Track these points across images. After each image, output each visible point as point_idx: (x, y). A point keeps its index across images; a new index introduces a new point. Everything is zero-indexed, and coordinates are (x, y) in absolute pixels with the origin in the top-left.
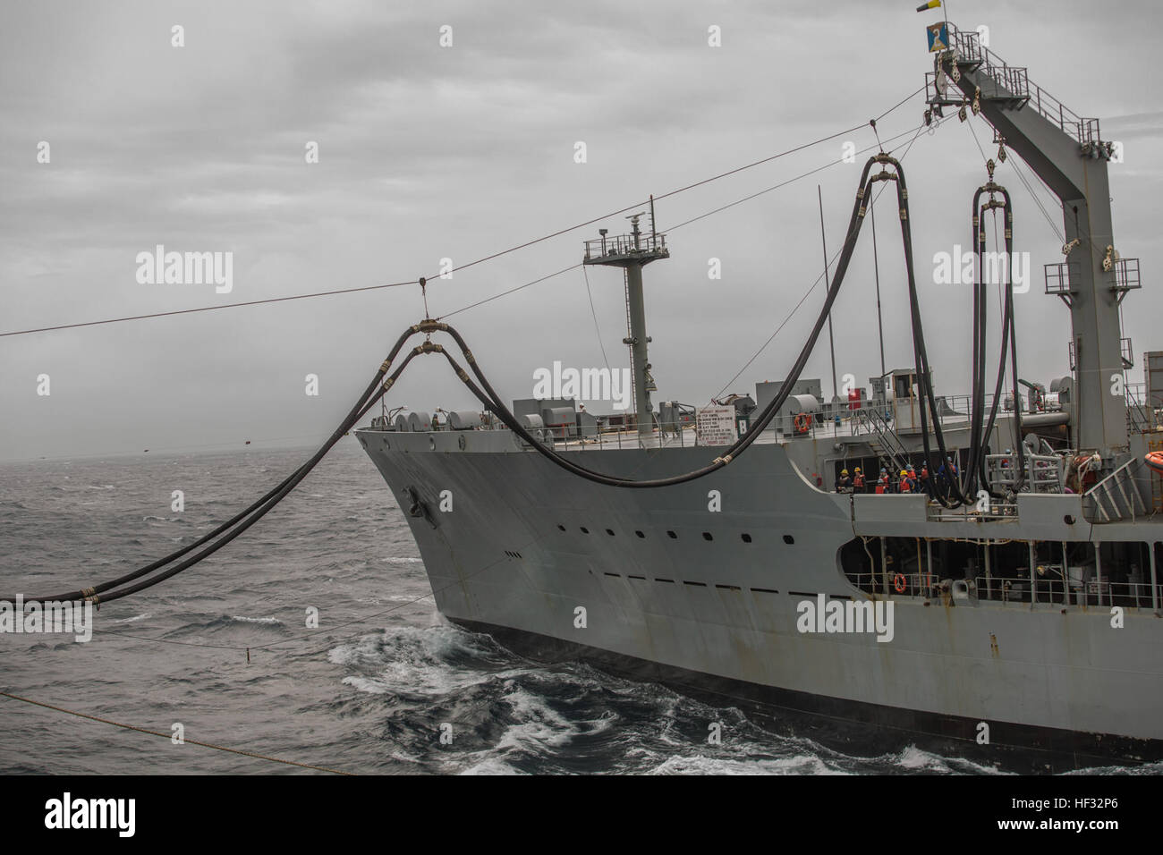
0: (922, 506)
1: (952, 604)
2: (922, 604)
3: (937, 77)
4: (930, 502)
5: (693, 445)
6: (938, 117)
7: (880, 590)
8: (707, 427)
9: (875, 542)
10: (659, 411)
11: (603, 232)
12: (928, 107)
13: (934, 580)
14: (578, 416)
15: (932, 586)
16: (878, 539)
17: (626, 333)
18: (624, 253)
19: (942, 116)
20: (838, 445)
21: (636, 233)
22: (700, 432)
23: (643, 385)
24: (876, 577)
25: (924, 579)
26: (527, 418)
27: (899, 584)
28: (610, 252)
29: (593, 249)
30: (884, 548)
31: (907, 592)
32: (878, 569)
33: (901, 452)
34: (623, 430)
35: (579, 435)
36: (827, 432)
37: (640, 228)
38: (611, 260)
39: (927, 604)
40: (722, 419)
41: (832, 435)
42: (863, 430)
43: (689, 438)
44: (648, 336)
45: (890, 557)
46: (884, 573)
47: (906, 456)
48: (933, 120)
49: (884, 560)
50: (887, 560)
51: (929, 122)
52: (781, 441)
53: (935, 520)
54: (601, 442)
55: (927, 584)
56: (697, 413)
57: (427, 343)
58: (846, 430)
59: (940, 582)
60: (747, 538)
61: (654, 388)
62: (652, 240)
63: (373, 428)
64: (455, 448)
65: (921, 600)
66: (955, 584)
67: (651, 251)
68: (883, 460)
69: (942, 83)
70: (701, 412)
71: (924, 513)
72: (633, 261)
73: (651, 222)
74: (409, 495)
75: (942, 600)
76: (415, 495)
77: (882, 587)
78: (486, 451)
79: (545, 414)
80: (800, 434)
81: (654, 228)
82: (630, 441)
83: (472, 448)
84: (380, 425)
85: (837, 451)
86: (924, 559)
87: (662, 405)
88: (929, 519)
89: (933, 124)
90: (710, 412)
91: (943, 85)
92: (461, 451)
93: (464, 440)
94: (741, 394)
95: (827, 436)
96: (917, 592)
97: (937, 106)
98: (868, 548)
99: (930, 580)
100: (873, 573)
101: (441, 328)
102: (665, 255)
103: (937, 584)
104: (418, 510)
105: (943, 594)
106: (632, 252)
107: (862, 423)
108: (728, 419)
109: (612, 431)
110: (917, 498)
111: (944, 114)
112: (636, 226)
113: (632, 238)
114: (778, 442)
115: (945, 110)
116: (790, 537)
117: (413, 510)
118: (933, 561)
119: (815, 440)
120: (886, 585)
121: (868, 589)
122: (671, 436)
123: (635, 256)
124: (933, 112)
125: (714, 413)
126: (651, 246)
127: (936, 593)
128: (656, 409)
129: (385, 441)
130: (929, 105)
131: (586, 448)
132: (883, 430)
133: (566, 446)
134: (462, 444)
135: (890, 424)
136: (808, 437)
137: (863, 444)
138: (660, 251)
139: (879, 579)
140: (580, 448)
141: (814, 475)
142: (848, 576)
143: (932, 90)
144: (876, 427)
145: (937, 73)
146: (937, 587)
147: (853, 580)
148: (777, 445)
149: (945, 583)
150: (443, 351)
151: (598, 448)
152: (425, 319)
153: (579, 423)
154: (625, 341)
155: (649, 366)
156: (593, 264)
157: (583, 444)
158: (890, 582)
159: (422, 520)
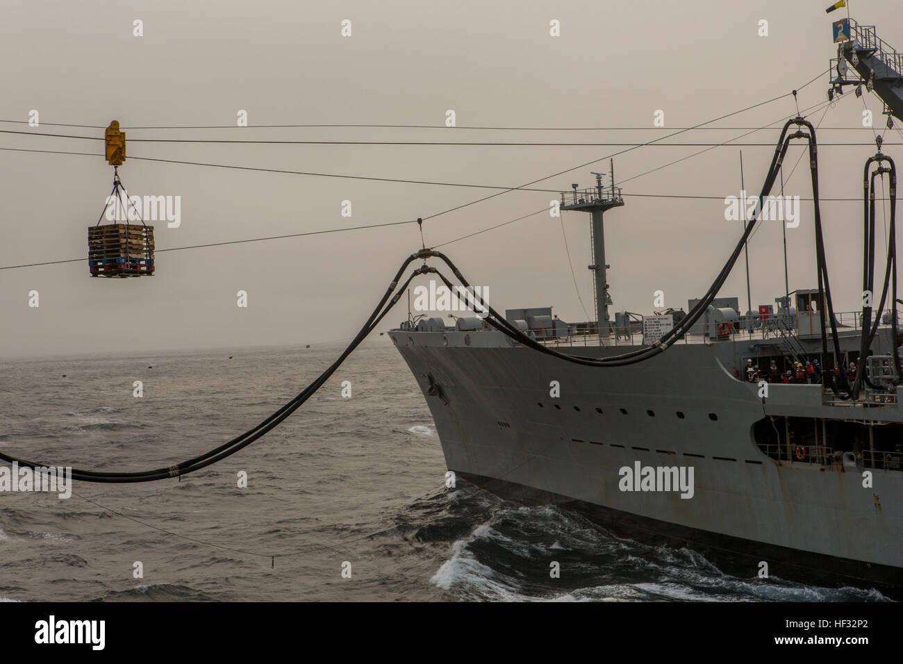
0: (819, 394)
1: (843, 470)
2: (819, 469)
3: (839, 62)
4: (825, 391)
5: (641, 344)
6: (838, 94)
7: (785, 458)
8: (651, 331)
9: (780, 420)
10: (614, 320)
11: (575, 186)
12: (831, 86)
13: (828, 451)
14: (554, 322)
15: (826, 456)
16: (783, 418)
17: (591, 261)
18: (590, 201)
19: (841, 93)
20: (752, 346)
21: (600, 187)
22: (646, 334)
23: (603, 300)
24: (781, 447)
25: (820, 451)
26: (516, 323)
27: (799, 453)
28: (579, 201)
29: (567, 199)
30: (787, 425)
31: (806, 460)
32: (783, 441)
33: (802, 352)
34: (587, 333)
35: (554, 336)
36: (744, 336)
37: (603, 183)
38: (581, 207)
39: (823, 470)
40: (663, 325)
41: (748, 339)
42: (772, 335)
43: (638, 339)
44: (606, 264)
45: (793, 433)
46: (788, 444)
47: (806, 356)
48: (835, 96)
49: (788, 434)
50: (791, 435)
51: (831, 97)
52: (708, 342)
53: (828, 404)
54: (571, 342)
55: (822, 454)
56: (645, 321)
57: (425, 266)
58: (758, 336)
59: (833, 453)
60: (681, 415)
61: (611, 303)
62: (611, 192)
63: (401, 329)
64: (462, 344)
65: (817, 467)
66: (845, 455)
67: (610, 200)
68: (787, 358)
69: (843, 67)
70: (648, 319)
71: (821, 399)
72: (597, 208)
73: (611, 179)
74: (427, 379)
75: (835, 467)
76: (431, 379)
77: (786, 455)
78: (485, 347)
79: (529, 320)
80: (723, 337)
81: (613, 183)
82: (593, 341)
83: (473, 345)
84: (407, 327)
85: (752, 350)
86: (820, 435)
87: (617, 315)
88: (824, 404)
89: (834, 100)
90: (653, 319)
91: (844, 69)
92: (466, 346)
93: (469, 338)
94: (677, 309)
95: (742, 339)
96: (814, 460)
97: (839, 85)
98: (775, 425)
99: (825, 451)
100: (779, 445)
101: (434, 254)
102: (621, 204)
103: (830, 454)
104: (434, 390)
105: (835, 463)
106: (596, 200)
107: (771, 330)
108: (667, 324)
109: (578, 334)
110: (815, 387)
111: (844, 92)
112: (599, 182)
113: (597, 190)
114: (706, 342)
115: (844, 88)
116: (715, 415)
117: (430, 390)
118: (827, 437)
119: (734, 342)
120: (789, 454)
121: (775, 457)
122: (623, 338)
123: (598, 204)
124: (834, 90)
125: (657, 320)
126: (611, 196)
127: (830, 461)
128: (612, 319)
129: (410, 338)
130: (832, 85)
131: (560, 345)
132: (788, 335)
133: (545, 344)
134: (467, 341)
135: (793, 332)
136: (728, 340)
137: (772, 345)
138: (618, 200)
139: (784, 449)
140: (556, 346)
141: (733, 368)
142: (759, 446)
143: (835, 74)
144: (782, 333)
145: (839, 60)
146: (831, 457)
147: (763, 449)
148: (705, 345)
149: (837, 453)
150: (436, 272)
151: (568, 345)
152: (422, 248)
153: (554, 327)
154: (590, 268)
155: (608, 286)
156: (567, 210)
157: (558, 343)
158: (793, 452)
159: (436, 398)
